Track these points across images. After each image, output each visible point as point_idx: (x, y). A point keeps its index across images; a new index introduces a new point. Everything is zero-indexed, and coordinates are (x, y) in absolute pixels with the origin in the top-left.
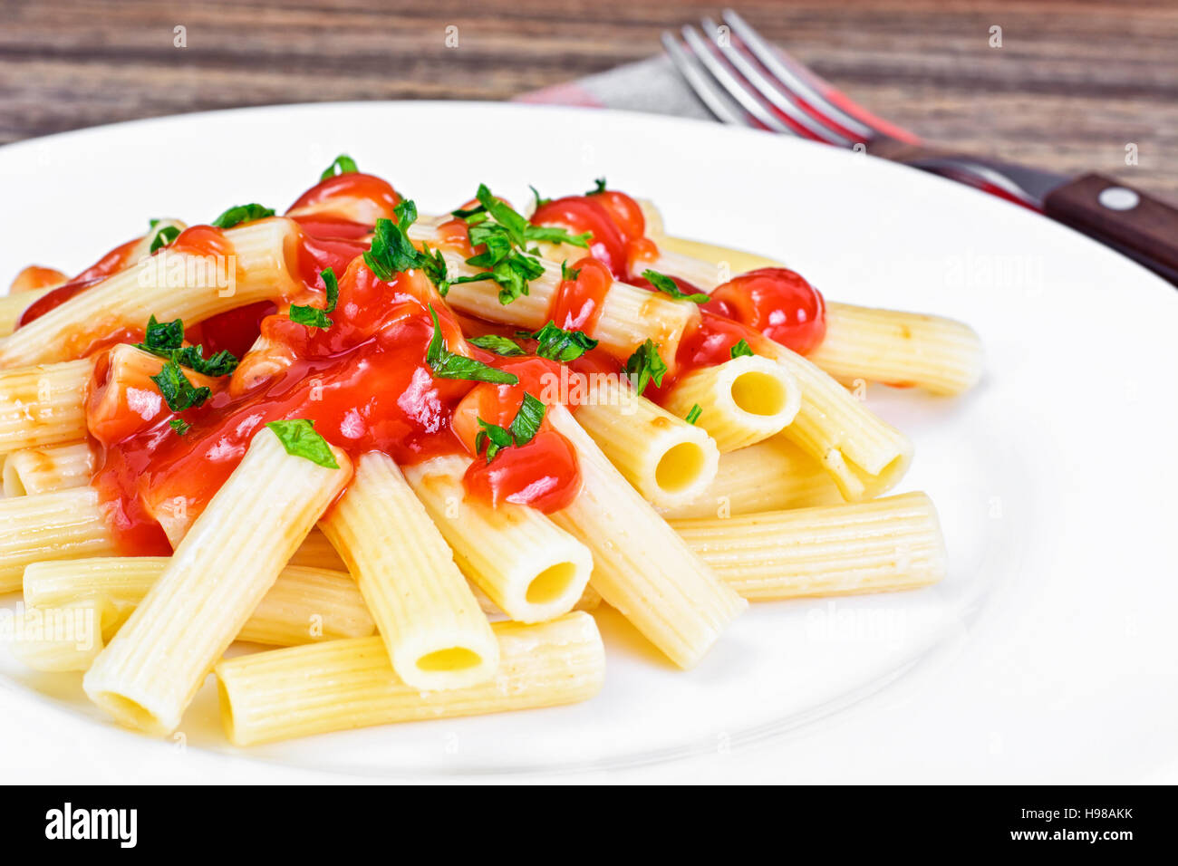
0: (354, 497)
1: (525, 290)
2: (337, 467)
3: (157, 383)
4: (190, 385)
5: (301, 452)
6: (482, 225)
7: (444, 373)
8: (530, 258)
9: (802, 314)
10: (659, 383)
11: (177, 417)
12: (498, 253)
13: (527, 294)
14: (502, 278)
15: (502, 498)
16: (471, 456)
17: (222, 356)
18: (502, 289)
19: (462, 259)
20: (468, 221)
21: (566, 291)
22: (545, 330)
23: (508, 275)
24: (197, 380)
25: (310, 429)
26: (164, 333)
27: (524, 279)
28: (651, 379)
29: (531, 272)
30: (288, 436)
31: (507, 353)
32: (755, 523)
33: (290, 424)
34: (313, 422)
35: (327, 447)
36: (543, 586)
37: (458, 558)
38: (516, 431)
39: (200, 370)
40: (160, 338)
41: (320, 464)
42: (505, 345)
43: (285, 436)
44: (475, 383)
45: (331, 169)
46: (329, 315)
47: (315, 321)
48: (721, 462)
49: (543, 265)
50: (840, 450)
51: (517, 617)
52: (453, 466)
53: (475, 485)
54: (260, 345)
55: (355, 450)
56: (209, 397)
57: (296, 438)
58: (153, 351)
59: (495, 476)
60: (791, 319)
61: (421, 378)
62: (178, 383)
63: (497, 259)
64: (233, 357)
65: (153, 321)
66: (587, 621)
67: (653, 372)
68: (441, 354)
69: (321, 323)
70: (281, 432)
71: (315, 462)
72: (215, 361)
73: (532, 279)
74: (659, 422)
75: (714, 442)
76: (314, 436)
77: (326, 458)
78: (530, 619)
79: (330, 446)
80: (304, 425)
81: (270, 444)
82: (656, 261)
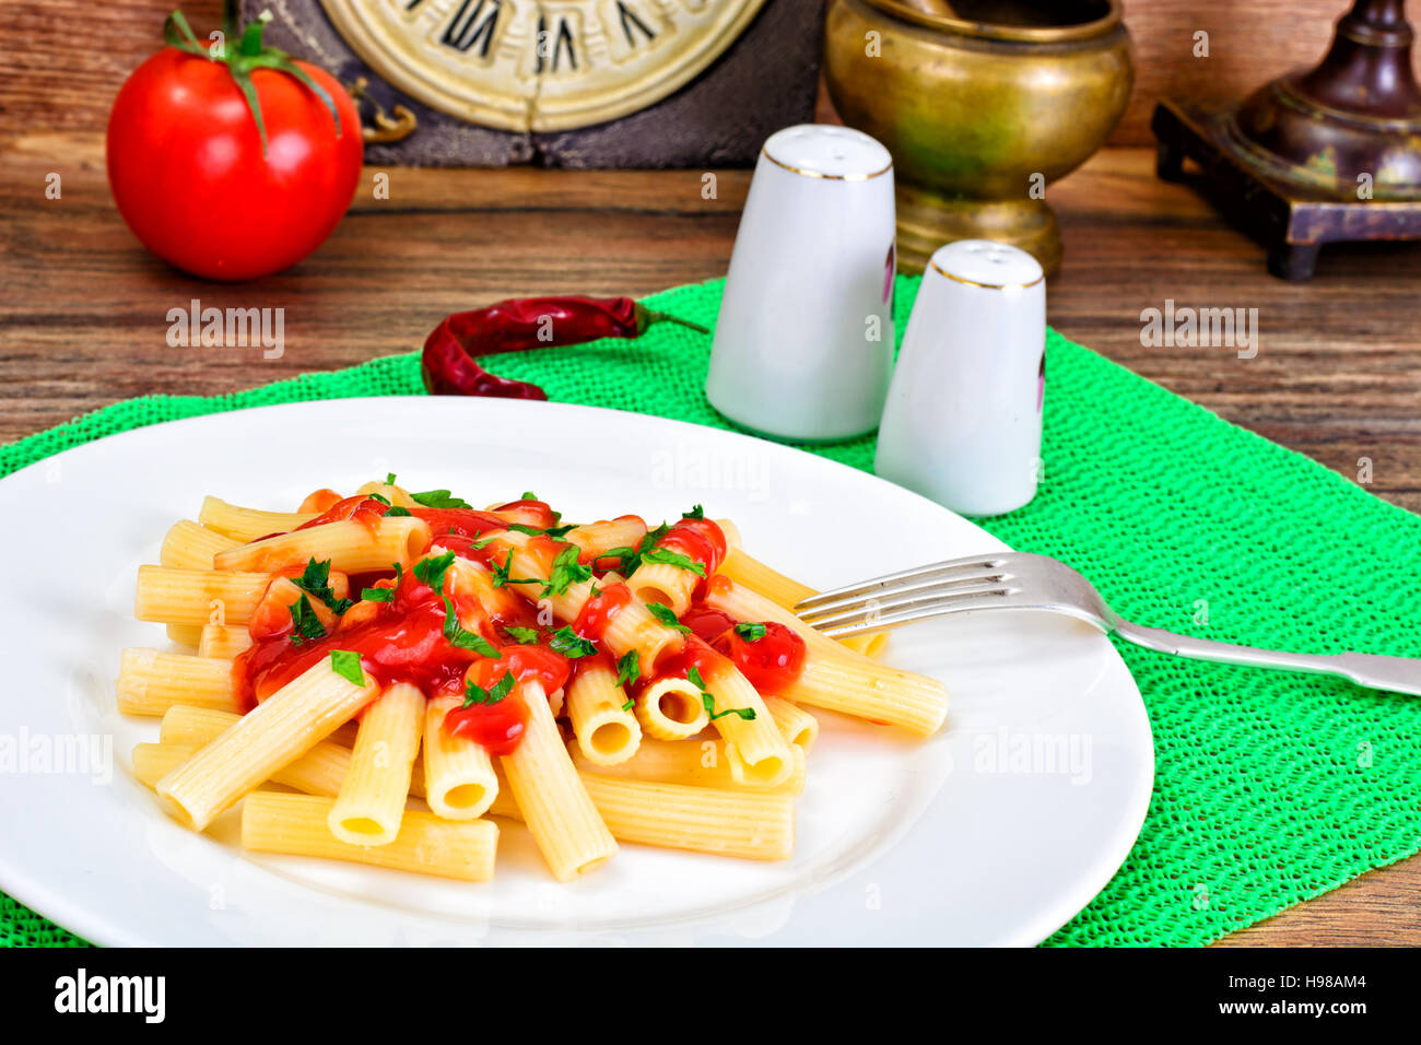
2: (364, 686)
5: (342, 672)
7: (456, 643)
10: (635, 680)
11: (300, 638)
16: (463, 698)
25: (357, 660)
26: (315, 570)
30: (339, 661)
31: (523, 641)
32: (657, 791)
33: (346, 653)
35: (361, 672)
36: (459, 795)
38: (491, 693)
39: (329, 605)
40: (313, 576)
41: (352, 681)
44: (481, 656)
47: (382, 598)
48: (641, 743)
53: (452, 718)
57: (343, 662)
58: (300, 585)
64: (353, 602)
65: (313, 561)
66: (490, 826)
67: (631, 674)
69: (387, 599)
70: (337, 659)
71: (349, 680)
72: (339, 604)
74: (605, 705)
75: (638, 726)
76: (354, 663)
77: (358, 679)
78: (446, 816)
79: (364, 672)
80: (353, 655)
81: (326, 663)
82: (729, 593)
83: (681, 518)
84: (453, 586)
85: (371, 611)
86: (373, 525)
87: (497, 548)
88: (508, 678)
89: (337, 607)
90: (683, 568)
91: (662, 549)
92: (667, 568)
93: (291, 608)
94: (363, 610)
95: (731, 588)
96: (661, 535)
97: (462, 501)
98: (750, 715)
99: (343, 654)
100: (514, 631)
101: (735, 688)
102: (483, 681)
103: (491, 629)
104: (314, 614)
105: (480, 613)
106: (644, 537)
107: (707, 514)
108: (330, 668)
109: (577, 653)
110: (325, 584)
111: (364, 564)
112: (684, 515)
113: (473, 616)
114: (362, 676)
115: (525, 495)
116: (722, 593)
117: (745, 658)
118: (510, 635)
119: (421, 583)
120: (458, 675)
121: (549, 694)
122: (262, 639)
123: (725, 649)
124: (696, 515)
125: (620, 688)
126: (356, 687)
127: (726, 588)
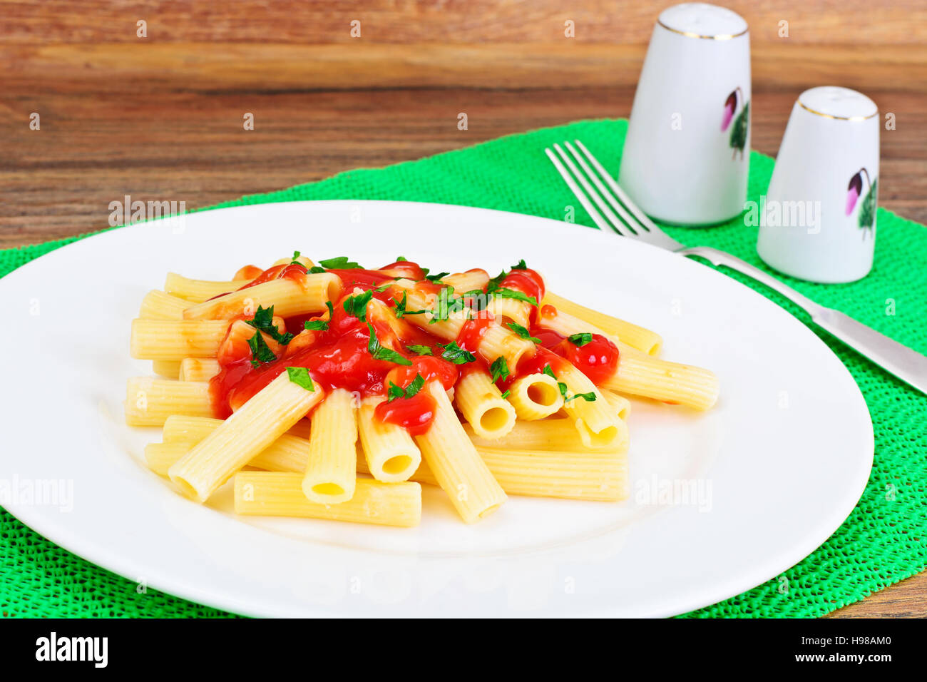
0: (322, 408)
2: (314, 391)
5: (297, 382)
7: (378, 357)
10: (504, 378)
17: (286, 335)
21: (467, 327)
22: (450, 345)
25: (306, 372)
28: (500, 376)
35: (311, 381)
36: (393, 464)
37: (359, 444)
38: (407, 390)
39: (275, 338)
40: (262, 318)
42: (425, 350)
43: (292, 374)
44: (395, 365)
46: (328, 324)
47: (320, 327)
48: (516, 423)
52: (374, 401)
53: (380, 411)
54: (304, 331)
57: (297, 375)
58: (254, 326)
59: (389, 413)
64: (294, 335)
65: (260, 308)
66: (416, 487)
67: (502, 373)
68: (375, 346)
69: (324, 327)
70: (292, 372)
71: (304, 388)
72: (283, 336)
74: (489, 396)
75: (514, 410)
76: (306, 375)
77: (308, 386)
78: (384, 480)
79: (313, 381)
80: (304, 370)
81: (284, 376)
82: (555, 319)
83: (511, 270)
84: (371, 315)
85: (311, 338)
86: (301, 280)
87: (393, 291)
88: (418, 379)
89: (282, 340)
90: (521, 300)
91: (504, 289)
92: (511, 300)
93: (249, 341)
94: (304, 338)
95: (556, 314)
96: (501, 280)
97: (357, 264)
98: (592, 398)
99: (296, 369)
100: (414, 348)
101: (577, 380)
102: (400, 382)
103: (399, 346)
104: (266, 345)
105: (392, 334)
106: (489, 283)
107: (528, 266)
108: (289, 380)
109: (462, 361)
110: (270, 324)
111: (297, 308)
112: (512, 267)
113: (388, 337)
114: (311, 384)
115: (399, 258)
116: (550, 317)
117: (578, 359)
118: (412, 351)
119: (348, 314)
120: (379, 381)
121: (447, 388)
122: (229, 365)
123: (564, 354)
124: (522, 266)
125: (494, 385)
126: (307, 392)
127: (553, 314)
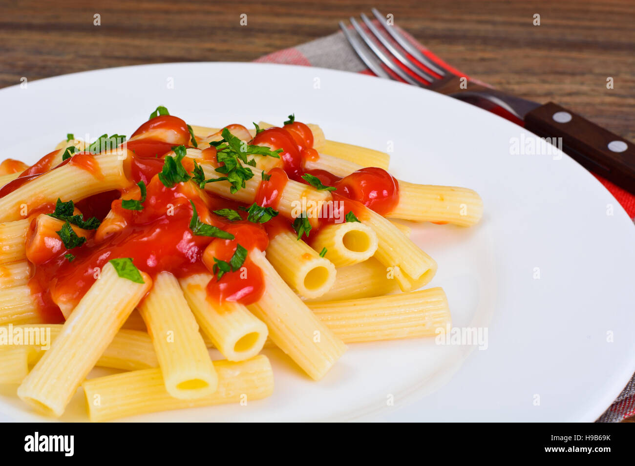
0: (153, 297)
1: (243, 186)
2: (143, 283)
3: (59, 234)
4: (76, 235)
5: (125, 275)
6: (224, 151)
7: (198, 233)
8: (247, 169)
9: (385, 192)
10: (308, 234)
11: (69, 252)
12: (230, 167)
13: (244, 187)
14: (232, 180)
15: (224, 299)
16: (211, 274)
17: (92, 220)
18: (232, 185)
19: (213, 169)
20: (218, 148)
21: (264, 186)
22: (252, 207)
23: (235, 178)
24: (79, 232)
25: (131, 264)
26: (64, 207)
27: (243, 180)
28: (304, 231)
29: (247, 176)
30: (119, 267)
31: (233, 219)
33: (121, 261)
34: (133, 259)
35: (139, 273)
37: (201, 331)
38: (233, 264)
39: (81, 226)
40: (61, 210)
41: (135, 281)
42: (233, 214)
43: (118, 267)
44: (213, 238)
45: (155, 113)
46: (142, 204)
47: (134, 208)
48: (337, 275)
49: (253, 172)
50: (399, 266)
51: (230, 359)
52: (202, 280)
53: (212, 290)
54: (110, 215)
55: (153, 273)
56: (85, 242)
57: (123, 268)
58: (58, 218)
59: (222, 286)
60: (380, 195)
61: (187, 236)
62: (69, 235)
63: (230, 170)
64: (98, 220)
65: (59, 201)
66: (265, 360)
67: (305, 228)
68: (197, 224)
69: (138, 208)
70: (116, 265)
71: (133, 281)
72: (89, 223)
73: (247, 180)
74: (306, 256)
76: (133, 267)
77: (138, 278)
78: (235, 360)
80: (127, 262)
82: (318, 161)
85: (121, 222)
88: (240, 251)
89: (89, 229)
94: (113, 223)
95: (318, 157)
102: (223, 257)
114: (140, 275)
125: (301, 241)
126: (138, 285)
